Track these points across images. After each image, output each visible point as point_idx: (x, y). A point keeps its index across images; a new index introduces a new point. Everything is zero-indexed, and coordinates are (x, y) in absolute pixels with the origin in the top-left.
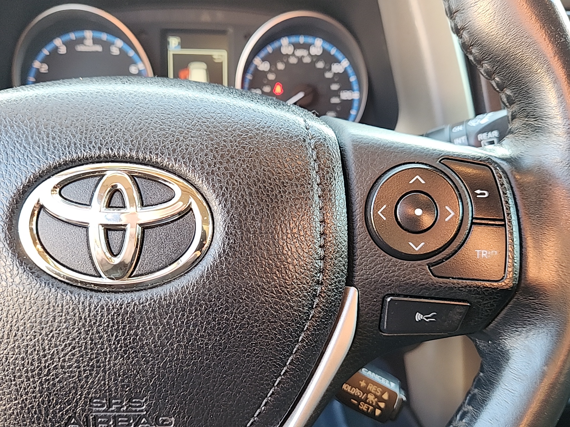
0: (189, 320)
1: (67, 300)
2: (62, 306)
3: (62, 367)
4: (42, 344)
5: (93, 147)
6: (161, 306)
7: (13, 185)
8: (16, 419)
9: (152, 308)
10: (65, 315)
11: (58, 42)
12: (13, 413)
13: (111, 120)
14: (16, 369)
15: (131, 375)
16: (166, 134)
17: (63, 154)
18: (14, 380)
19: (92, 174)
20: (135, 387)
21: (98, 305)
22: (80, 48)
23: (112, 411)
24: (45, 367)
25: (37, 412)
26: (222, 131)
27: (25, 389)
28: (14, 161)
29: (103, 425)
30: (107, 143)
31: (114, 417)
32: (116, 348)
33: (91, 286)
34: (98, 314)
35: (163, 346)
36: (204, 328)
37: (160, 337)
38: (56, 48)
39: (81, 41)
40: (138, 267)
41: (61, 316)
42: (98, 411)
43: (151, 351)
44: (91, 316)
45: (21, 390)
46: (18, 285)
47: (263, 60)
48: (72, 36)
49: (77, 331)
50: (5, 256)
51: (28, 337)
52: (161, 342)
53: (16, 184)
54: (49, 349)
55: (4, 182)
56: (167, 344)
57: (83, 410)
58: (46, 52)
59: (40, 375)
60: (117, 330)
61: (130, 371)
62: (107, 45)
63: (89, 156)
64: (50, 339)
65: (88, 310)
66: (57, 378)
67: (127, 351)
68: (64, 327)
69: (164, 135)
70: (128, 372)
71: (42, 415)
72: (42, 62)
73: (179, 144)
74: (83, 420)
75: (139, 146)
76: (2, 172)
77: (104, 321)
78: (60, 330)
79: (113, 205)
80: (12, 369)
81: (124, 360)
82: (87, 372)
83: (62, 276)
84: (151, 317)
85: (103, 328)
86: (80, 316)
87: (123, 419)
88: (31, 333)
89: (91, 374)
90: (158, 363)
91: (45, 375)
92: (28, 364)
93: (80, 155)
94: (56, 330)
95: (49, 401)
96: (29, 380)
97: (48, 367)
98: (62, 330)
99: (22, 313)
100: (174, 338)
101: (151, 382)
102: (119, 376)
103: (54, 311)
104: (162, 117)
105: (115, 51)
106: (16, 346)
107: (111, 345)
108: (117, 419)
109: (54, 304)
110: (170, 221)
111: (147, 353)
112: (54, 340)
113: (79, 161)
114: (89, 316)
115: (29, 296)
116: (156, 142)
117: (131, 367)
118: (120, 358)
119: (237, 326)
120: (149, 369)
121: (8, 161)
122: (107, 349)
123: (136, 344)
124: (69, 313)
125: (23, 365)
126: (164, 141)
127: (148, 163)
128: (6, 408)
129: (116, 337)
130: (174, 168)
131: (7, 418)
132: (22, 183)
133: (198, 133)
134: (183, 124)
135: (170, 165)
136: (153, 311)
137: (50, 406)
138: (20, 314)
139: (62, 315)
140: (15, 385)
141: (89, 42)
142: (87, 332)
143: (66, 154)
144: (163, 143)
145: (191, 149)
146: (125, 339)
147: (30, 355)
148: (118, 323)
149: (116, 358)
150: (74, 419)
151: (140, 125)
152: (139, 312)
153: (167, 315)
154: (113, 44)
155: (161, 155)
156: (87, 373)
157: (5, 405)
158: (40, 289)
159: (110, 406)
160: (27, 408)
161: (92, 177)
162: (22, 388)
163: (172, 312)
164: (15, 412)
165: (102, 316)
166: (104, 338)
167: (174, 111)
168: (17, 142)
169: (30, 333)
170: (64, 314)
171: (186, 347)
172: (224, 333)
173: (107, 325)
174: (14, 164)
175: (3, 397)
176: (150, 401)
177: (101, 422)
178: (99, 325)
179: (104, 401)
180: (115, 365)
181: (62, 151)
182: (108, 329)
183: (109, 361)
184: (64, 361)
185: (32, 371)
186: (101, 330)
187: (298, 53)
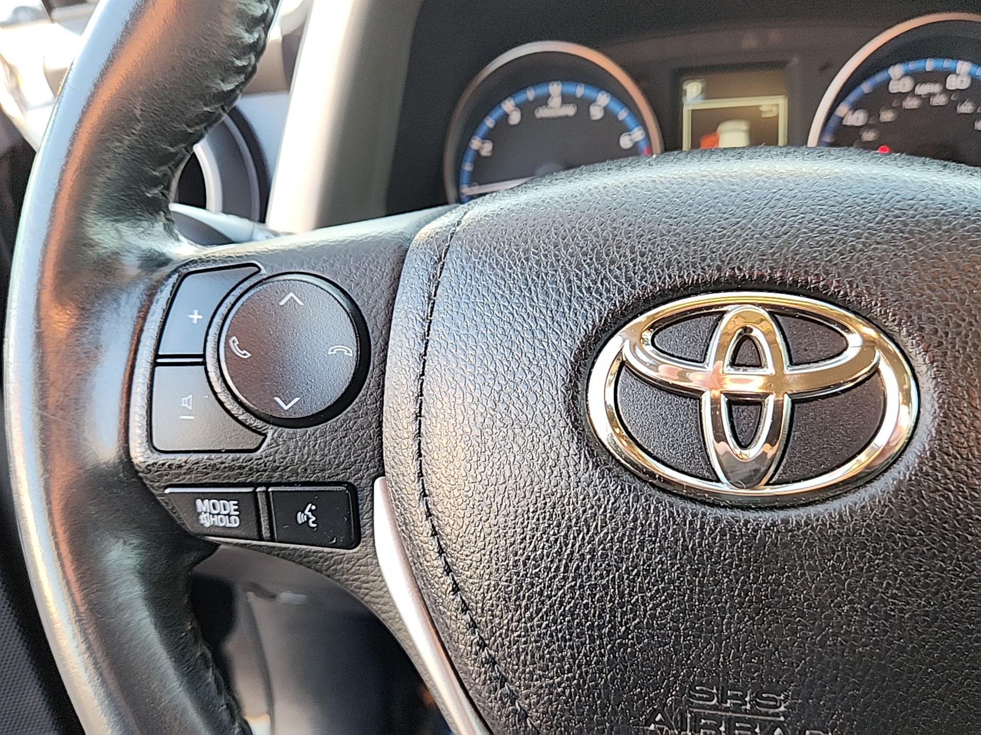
0: (872, 566)
1: (666, 516)
2: (656, 527)
3: (650, 626)
4: (619, 586)
5: (709, 266)
6: (823, 538)
7: (582, 330)
8: (566, 702)
9: (809, 540)
10: (660, 541)
11: (508, 106)
12: (564, 692)
13: (734, 220)
14: (575, 623)
15: (764, 651)
16: (831, 239)
17: (659, 278)
18: (570, 640)
19: (705, 311)
20: (770, 672)
21: (716, 529)
22: (542, 113)
23: (727, 710)
24: (620, 623)
25: (602, 695)
26: (931, 230)
27: (585, 655)
28: (581, 291)
29: (708, 732)
30: (731, 259)
31: (729, 720)
32: (741, 604)
33: (705, 496)
34: (715, 543)
35: (822, 606)
36: (898, 581)
37: (819, 590)
38: (506, 116)
39: (543, 101)
40: (781, 467)
41: (654, 543)
42: (702, 707)
43: (802, 614)
44: (703, 545)
45: (580, 657)
46: (586, 488)
48: (531, 94)
49: (678, 569)
50: (568, 441)
51: (598, 573)
52: (820, 599)
53: (585, 328)
54: (630, 595)
55: (567, 326)
56: (830, 604)
57: (677, 702)
58: (490, 122)
59: (613, 636)
60: (746, 573)
61: (762, 645)
62: (584, 105)
63: (702, 280)
64: (634, 578)
65: (699, 534)
66: (639, 644)
67: (761, 609)
68: (657, 560)
69: (827, 241)
70: (759, 645)
71: (610, 701)
72: (485, 138)
73: (856, 256)
74: (676, 718)
75: (786, 262)
76: (564, 309)
77: (725, 555)
78: (649, 566)
79: (740, 363)
80: (569, 621)
81: (754, 625)
82: (689, 638)
83: (657, 476)
84: (805, 556)
85: (722, 568)
86: (685, 544)
87: (743, 725)
88: (604, 565)
89: (696, 644)
90: (812, 635)
91: (619, 637)
92: (594, 616)
93: (687, 280)
94: (643, 565)
95: (622, 680)
96: (594, 642)
97: (626, 623)
98: (653, 564)
99: (590, 533)
100: (843, 595)
101: (797, 667)
102: (744, 650)
103: (642, 533)
104: (821, 212)
105: (596, 113)
106: (578, 584)
107: (734, 596)
108: (732, 722)
109: (644, 522)
110: (840, 391)
111: (794, 615)
112: (639, 580)
113: (684, 289)
114: (700, 544)
115: (603, 506)
116: (815, 255)
117: (765, 637)
118: (748, 621)
119: (960, 584)
120: (795, 645)
121: (571, 292)
122: (726, 602)
123: (776, 599)
124: (667, 538)
125: (586, 616)
126: (829, 251)
127: (801, 290)
128: (554, 683)
129: (744, 583)
130: (848, 299)
131: (553, 699)
132: (594, 326)
133: (888, 236)
134: (859, 221)
135: (842, 293)
136: (810, 545)
137: (623, 688)
138: (588, 533)
139: (656, 540)
140: (571, 647)
141: (555, 101)
142: (694, 573)
143: (665, 278)
144: (828, 256)
145: (876, 265)
146: (758, 590)
147: (599, 601)
148: (748, 560)
149: (740, 620)
150: (660, 715)
151: (785, 227)
152: (785, 546)
153: (834, 554)
154: (593, 101)
155: (825, 277)
156: (689, 640)
157: (551, 678)
158: (622, 496)
159: (722, 701)
160: (586, 687)
161: (704, 315)
162: (582, 654)
163: (843, 549)
164: (567, 692)
165: (721, 546)
166: (723, 584)
167: (841, 200)
168: (585, 261)
169: (601, 565)
170: (658, 540)
171: (864, 613)
172: (936, 594)
173: (729, 562)
174: (582, 295)
175: (550, 664)
176: (793, 699)
177: (705, 726)
178: (716, 563)
179: (715, 691)
180: (738, 630)
181: (658, 273)
182: (731, 570)
183: (728, 623)
184: (653, 617)
185: (601, 628)
186: (719, 570)
187: (923, 90)
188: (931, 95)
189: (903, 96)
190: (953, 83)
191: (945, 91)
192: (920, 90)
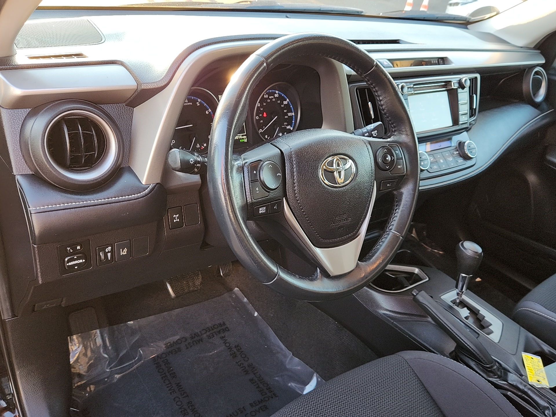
188: (272, 98)
190: (276, 95)
191: (274, 98)
192: (270, 97)
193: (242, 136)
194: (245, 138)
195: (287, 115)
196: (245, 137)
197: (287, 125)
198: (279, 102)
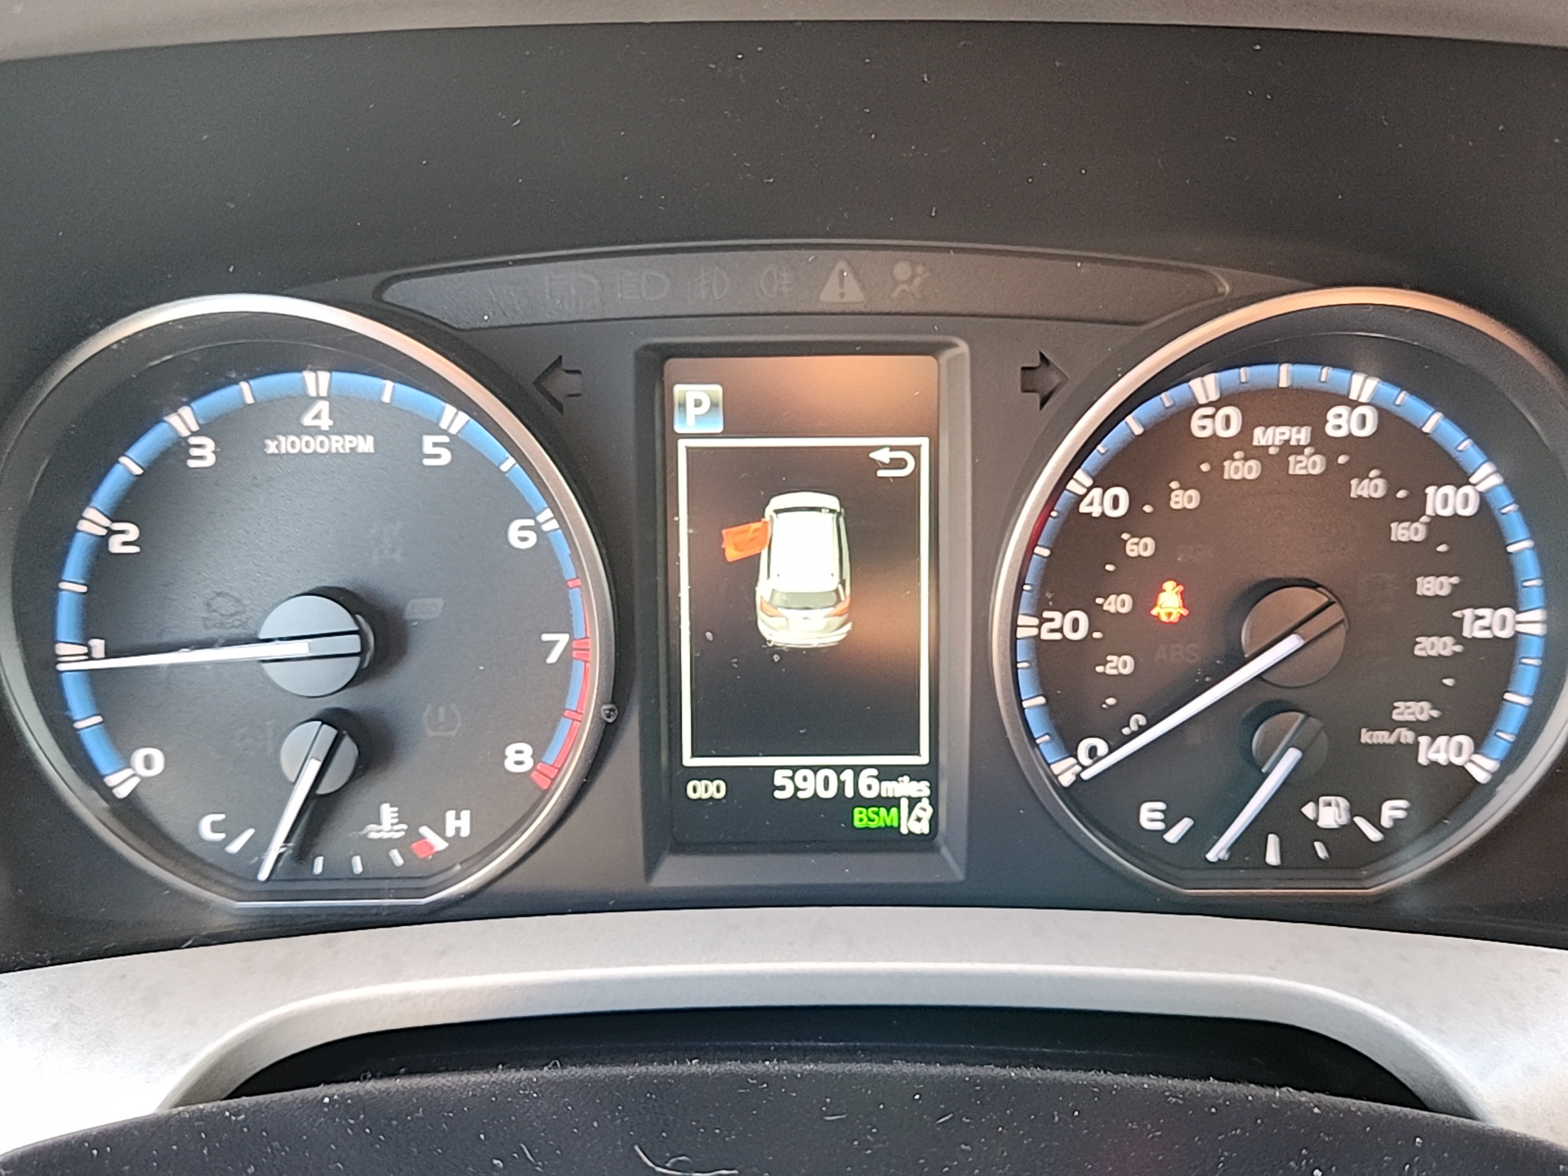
47: (1102, 480)
105: (436, 453)
141: (319, 415)
187: (1267, 437)
188: (1288, 449)
189: (1220, 449)
190: (1341, 423)
191: (1321, 442)
192: (1261, 436)
193: (887, 774)
194: (913, 802)
195: (1454, 629)
196: (922, 789)
197: (1431, 729)
198: (1371, 487)
